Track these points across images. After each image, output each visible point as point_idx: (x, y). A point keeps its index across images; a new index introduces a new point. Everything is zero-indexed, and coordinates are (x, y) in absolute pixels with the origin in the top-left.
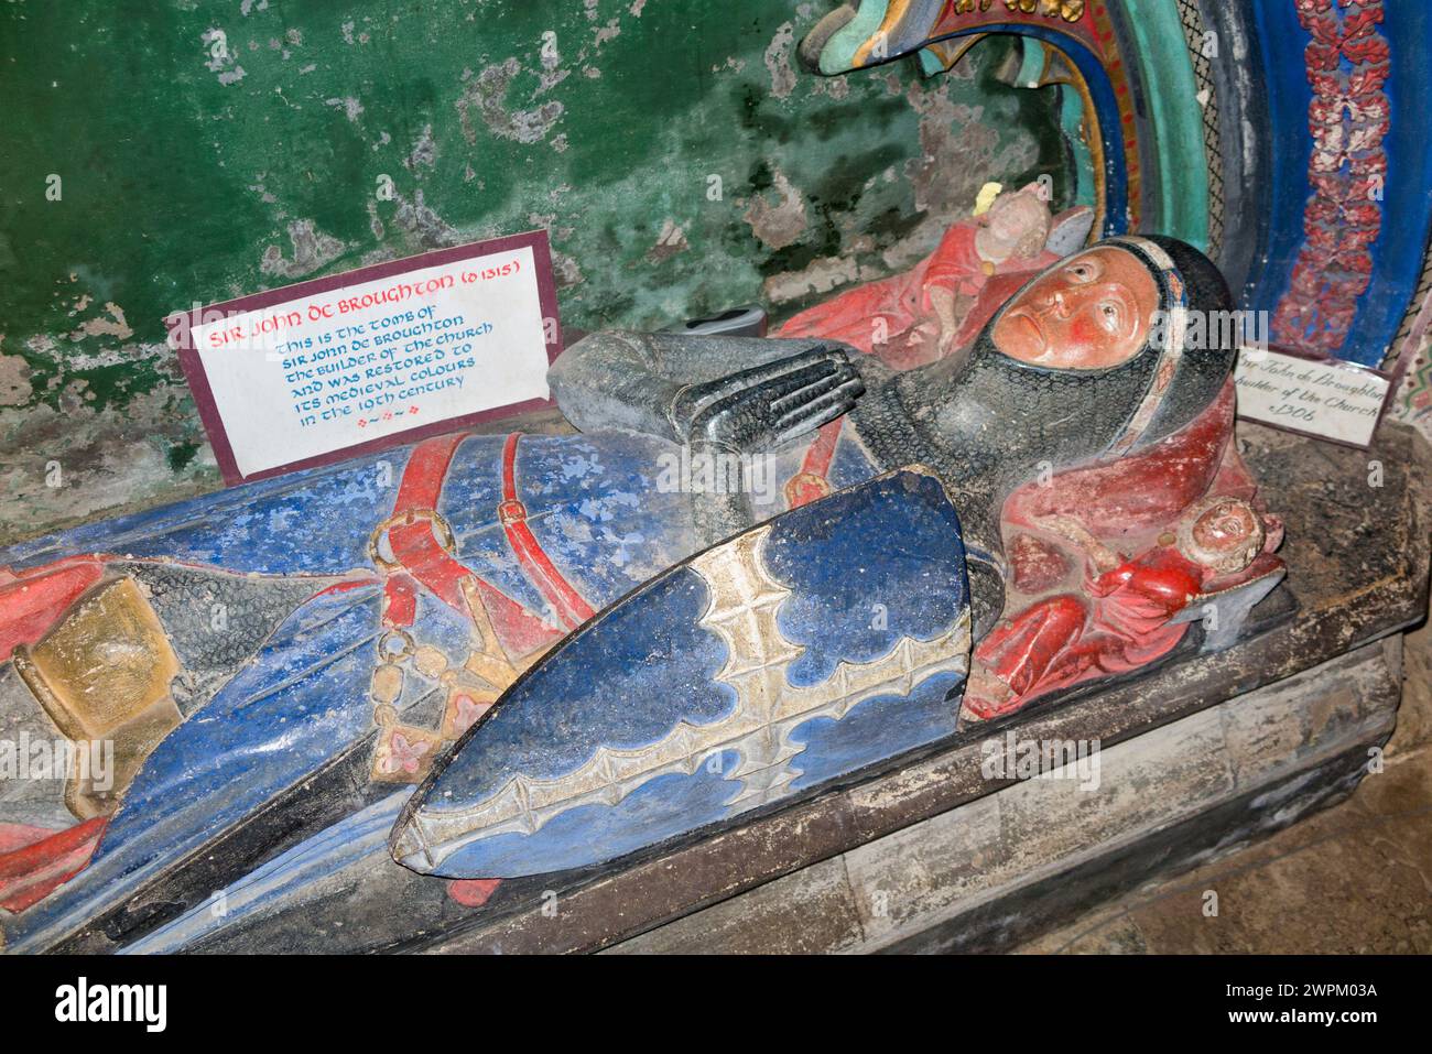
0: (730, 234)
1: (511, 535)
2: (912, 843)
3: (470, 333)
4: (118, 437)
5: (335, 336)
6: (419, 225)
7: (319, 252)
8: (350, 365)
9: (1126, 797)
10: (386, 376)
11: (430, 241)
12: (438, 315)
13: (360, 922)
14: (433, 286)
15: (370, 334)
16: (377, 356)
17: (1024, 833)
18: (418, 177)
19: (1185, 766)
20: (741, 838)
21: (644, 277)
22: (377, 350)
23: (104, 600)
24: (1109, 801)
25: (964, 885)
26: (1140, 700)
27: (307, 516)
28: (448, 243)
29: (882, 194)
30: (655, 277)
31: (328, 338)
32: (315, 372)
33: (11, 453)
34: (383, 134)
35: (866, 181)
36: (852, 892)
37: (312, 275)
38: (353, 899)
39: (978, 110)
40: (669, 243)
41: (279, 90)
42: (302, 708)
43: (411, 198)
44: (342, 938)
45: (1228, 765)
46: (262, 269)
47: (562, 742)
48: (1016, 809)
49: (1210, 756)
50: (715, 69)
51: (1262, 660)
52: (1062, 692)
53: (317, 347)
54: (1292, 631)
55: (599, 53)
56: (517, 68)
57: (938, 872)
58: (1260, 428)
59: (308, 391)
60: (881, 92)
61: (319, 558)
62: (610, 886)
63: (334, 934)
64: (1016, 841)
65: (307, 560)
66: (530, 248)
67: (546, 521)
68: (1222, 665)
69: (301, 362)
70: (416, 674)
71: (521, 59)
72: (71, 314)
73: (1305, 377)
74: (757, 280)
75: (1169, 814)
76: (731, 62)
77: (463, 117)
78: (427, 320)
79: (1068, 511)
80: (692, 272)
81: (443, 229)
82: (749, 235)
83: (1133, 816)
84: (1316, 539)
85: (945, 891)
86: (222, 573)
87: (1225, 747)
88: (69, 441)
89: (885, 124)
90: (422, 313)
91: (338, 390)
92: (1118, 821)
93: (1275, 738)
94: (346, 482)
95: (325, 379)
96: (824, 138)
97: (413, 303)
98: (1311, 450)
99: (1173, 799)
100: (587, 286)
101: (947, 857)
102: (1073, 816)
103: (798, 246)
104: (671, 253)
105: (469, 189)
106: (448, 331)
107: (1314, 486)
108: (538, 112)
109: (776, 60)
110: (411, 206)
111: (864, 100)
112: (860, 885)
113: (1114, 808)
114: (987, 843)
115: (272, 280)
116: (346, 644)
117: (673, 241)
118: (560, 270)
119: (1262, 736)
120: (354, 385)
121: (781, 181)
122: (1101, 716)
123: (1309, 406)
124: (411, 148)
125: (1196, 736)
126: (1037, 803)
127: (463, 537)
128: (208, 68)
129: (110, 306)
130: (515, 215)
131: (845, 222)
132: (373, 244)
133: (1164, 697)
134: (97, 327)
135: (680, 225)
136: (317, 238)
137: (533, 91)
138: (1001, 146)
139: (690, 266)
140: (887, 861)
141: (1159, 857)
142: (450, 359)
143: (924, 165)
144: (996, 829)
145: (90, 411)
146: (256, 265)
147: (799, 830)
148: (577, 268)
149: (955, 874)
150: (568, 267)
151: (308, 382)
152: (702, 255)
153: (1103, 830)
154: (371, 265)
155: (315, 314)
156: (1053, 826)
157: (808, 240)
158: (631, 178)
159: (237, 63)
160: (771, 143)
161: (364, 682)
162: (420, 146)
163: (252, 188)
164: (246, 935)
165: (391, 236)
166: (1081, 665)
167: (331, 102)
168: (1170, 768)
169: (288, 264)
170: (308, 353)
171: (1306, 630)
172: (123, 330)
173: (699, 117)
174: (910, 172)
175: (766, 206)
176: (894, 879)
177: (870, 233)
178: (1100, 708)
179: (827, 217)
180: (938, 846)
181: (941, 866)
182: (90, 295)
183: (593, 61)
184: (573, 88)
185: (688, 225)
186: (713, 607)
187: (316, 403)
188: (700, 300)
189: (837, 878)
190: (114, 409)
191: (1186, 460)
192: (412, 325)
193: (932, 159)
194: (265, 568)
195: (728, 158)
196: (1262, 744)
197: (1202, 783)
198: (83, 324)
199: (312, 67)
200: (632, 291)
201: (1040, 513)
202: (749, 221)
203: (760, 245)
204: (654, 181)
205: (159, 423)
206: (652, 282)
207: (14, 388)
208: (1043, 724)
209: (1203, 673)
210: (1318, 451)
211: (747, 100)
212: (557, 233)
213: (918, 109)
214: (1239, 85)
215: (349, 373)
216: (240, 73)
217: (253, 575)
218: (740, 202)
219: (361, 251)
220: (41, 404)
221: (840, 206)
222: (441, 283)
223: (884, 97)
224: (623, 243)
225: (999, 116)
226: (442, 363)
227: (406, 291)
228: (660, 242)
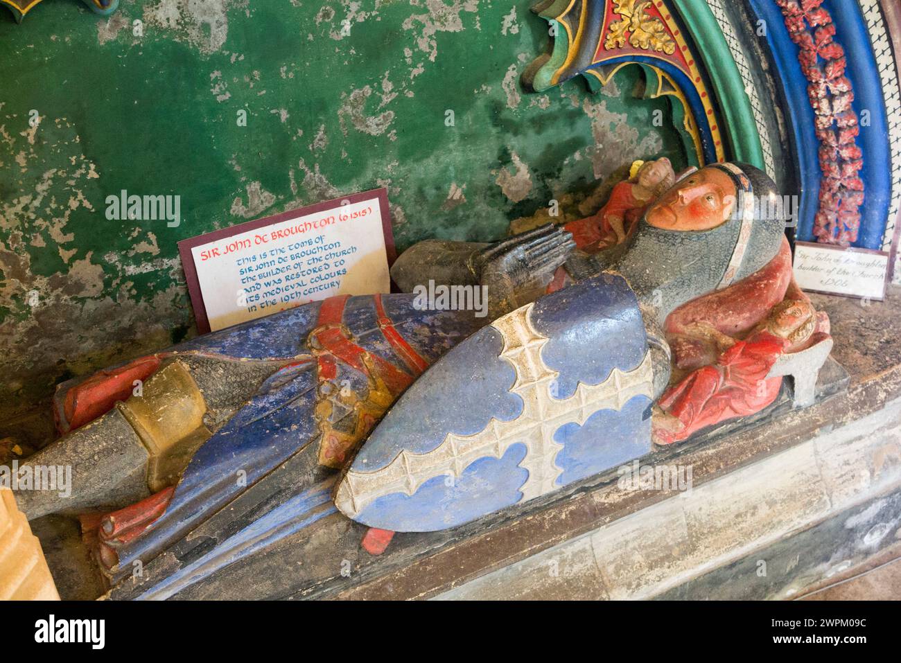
0: (489, 193)
1: (386, 333)
2: (634, 539)
3: (344, 253)
4: (145, 320)
5: (269, 254)
6: (316, 186)
7: (262, 202)
8: (277, 273)
9: (764, 511)
10: (296, 281)
11: (322, 195)
12: (327, 241)
13: (311, 562)
14: (323, 223)
15: (288, 253)
16: (292, 267)
17: (703, 534)
18: (316, 156)
19: (797, 492)
20: (528, 521)
21: (441, 220)
22: (291, 263)
23: (165, 373)
24: (753, 514)
25: (669, 567)
26: (761, 437)
27: (269, 331)
28: (332, 197)
29: (575, 168)
30: (447, 220)
31: (265, 255)
32: (257, 277)
33: (87, 329)
34: (299, 130)
35: (564, 159)
36: (600, 572)
37: (258, 216)
38: (307, 547)
39: (624, 116)
40: (455, 198)
41: (247, 105)
42: (277, 425)
43: (312, 168)
44: (302, 572)
45: (825, 492)
46: (231, 212)
47: (427, 429)
48: (695, 518)
49: (813, 486)
50: (476, 92)
51: (832, 413)
52: (712, 428)
53: (259, 261)
54: (848, 395)
55: (413, 83)
56: (370, 92)
57: (652, 559)
58: (817, 295)
59: (253, 289)
60: (568, 105)
61: (279, 351)
62: (454, 550)
63: (297, 570)
64: (698, 539)
65: (272, 352)
66: (377, 199)
67: (404, 326)
68: (808, 416)
69: (250, 270)
70: (340, 404)
71: (372, 87)
72: (130, 239)
73: (838, 260)
74: (506, 223)
75: (792, 524)
76: (484, 88)
77: (341, 120)
78: (320, 245)
79: (701, 319)
80: (468, 217)
81: (329, 188)
82: (501, 194)
83: (769, 523)
84: (857, 347)
85: (657, 571)
86: (227, 359)
87: (821, 480)
88: (120, 322)
89: (572, 124)
90: (317, 240)
91: (269, 289)
92: (760, 527)
93: (852, 474)
94: (289, 316)
95: (262, 281)
96: (538, 133)
97: (312, 234)
98: (848, 304)
99: (793, 513)
100: (408, 225)
101: (655, 549)
102: (732, 524)
103: (528, 200)
104: (456, 204)
105: (345, 163)
106: (332, 251)
107: (853, 321)
108: (381, 117)
109: (508, 86)
110: (312, 174)
111: (560, 110)
112: (604, 567)
113: (757, 518)
114: (680, 540)
115: (238, 219)
116: (299, 391)
117: (456, 197)
118: (394, 215)
119: (843, 473)
120: (280, 286)
121: (516, 159)
122: (739, 447)
123: (843, 278)
124: (314, 139)
125: (802, 473)
126: (709, 515)
127: (358, 336)
128: (212, 92)
129: (150, 233)
130: (368, 179)
131: (555, 185)
132: (291, 198)
133: (776, 435)
134: (143, 247)
135: (460, 187)
136: (262, 193)
137: (378, 105)
138: (640, 139)
139: (467, 213)
140: (619, 552)
141: (793, 564)
142: (333, 269)
143: (597, 150)
144: (685, 532)
145: (132, 302)
146: (229, 209)
147: (563, 516)
148: (403, 213)
149: (662, 560)
150: (398, 213)
151: (252, 283)
152: (473, 206)
153: (752, 532)
154: (290, 209)
155: (258, 240)
156: (720, 530)
157: (534, 197)
158: (432, 157)
159: (227, 89)
160: (509, 135)
161: (311, 410)
162: (318, 137)
163: (230, 162)
164: (248, 568)
165: (302, 193)
166: (721, 406)
167: (273, 111)
168: (789, 493)
169: (245, 209)
170: (254, 265)
171: (856, 395)
172: (155, 250)
173: (468, 120)
174: (589, 154)
175: (508, 174)
176: (625, 563)
177: (570, 192)
178: (738, 442)
179: (544, 182)
180: (650, 542)
181: (654, 555)
182: (140, 227)
183: (409, 87)
184: (399, 104)
185: (464, 186)
186: (506, 348)
187: (257, 297)
188: (474, 235)
189: (590, 563)
190: (145, 301)
191: (765, 282)
192: (311, 247)
193: (601, 146)
194: (250, 356)
195: (485, 145)
196: (844, 478)
197: (811, 503)
198: (135, 245)
199: (264, 92)
200: (434, 229)
201: (686, 323)
202: (499, 184)
203: (506, 199)
204: (445, 159)
205: (169, 311)
206: (446, 224)
207: (94, 286)
208: (704, 452)
209: (797, 421)
210: (853, 304)
211: (494, 110)
212: (391, 191)
213: (591, 115)
214: (769, 85)
215: (276, 278)
216: (228, 95)
217: (243, 359)
218: (493, 173)
219: (285, 201)
220: (108, 297)
221: (550, 175)
222: (327, 221)
223: (570, 108)
224: (428, 198)
225: (637, 119)
226: (328, 272)
227: (308, 226)
228: (449, 198)
